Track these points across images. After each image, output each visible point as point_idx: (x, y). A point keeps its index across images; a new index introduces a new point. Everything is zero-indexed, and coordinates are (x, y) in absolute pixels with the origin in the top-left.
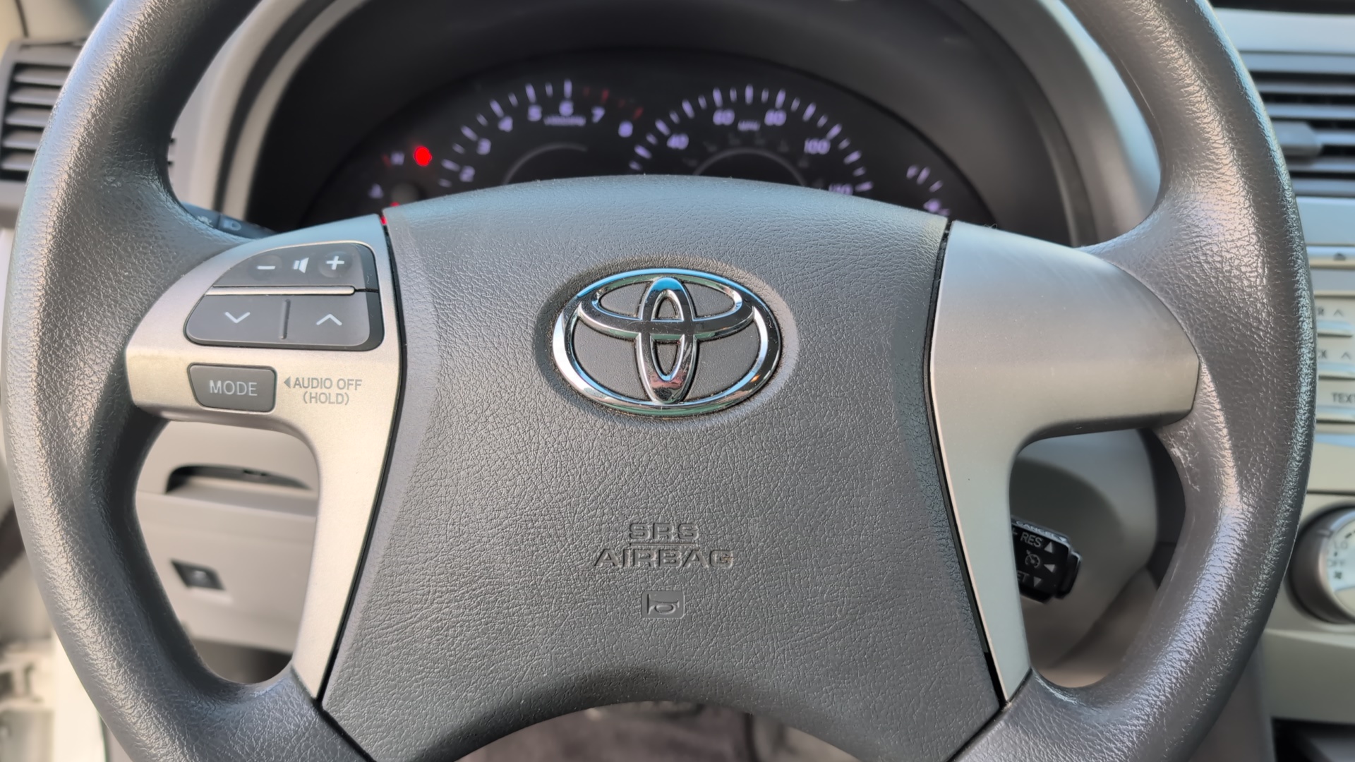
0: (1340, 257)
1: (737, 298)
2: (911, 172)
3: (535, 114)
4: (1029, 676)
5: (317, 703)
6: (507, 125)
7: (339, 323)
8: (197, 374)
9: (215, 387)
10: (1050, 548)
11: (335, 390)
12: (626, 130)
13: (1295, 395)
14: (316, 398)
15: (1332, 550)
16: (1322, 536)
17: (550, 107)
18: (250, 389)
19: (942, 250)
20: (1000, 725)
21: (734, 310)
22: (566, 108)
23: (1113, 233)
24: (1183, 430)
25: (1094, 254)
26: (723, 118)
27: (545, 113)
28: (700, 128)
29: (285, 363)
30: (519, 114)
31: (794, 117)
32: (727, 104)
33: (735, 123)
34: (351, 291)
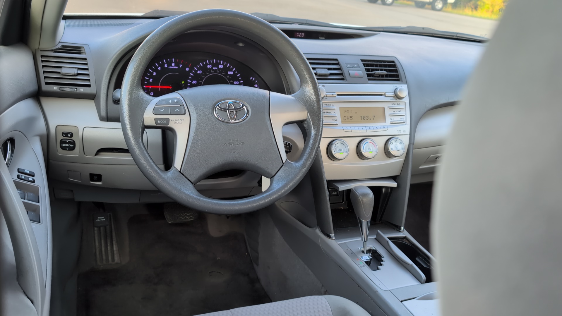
0: (333, 95)
1: (241, 105)
2: (251, 78)
3: (166, 66)
4: (286, 160)
5: (180, 172)
6: (159, 68)
7: (179, 111)
8: (156, 120)
9: (159, 122)
10: (287, 144)
11: (179, 121)
12: (187, 69)
13: (320, 116)
14: (176, 123)
15: (333, 147)
16: (332, 145)
17: (170, 64)
18: (165, 122)
19: (270, 96)
20: (283, 167)
21: (241, 107)
22: (173, 64)
23: (294, 93)
24: (306, 122)
25: (292, 96)
26: (209, 66)
27: (168, 66)
28: (204, 69)
29: (171, 117)
30: (162, 66)
31: (225, 66)
32: (210, 64)
33: (212, 68)
34: (180, 105)
